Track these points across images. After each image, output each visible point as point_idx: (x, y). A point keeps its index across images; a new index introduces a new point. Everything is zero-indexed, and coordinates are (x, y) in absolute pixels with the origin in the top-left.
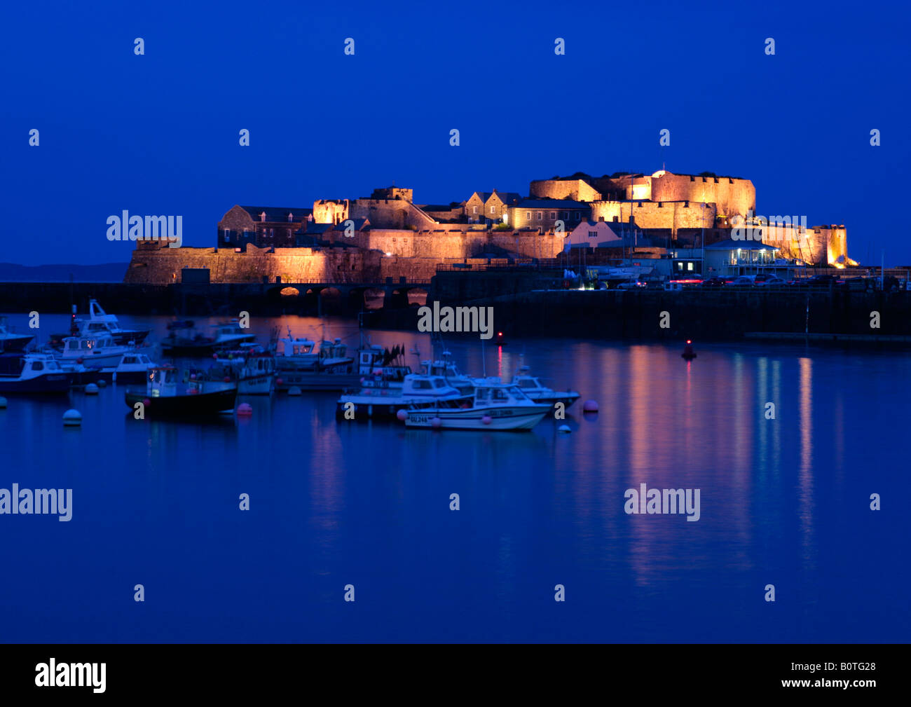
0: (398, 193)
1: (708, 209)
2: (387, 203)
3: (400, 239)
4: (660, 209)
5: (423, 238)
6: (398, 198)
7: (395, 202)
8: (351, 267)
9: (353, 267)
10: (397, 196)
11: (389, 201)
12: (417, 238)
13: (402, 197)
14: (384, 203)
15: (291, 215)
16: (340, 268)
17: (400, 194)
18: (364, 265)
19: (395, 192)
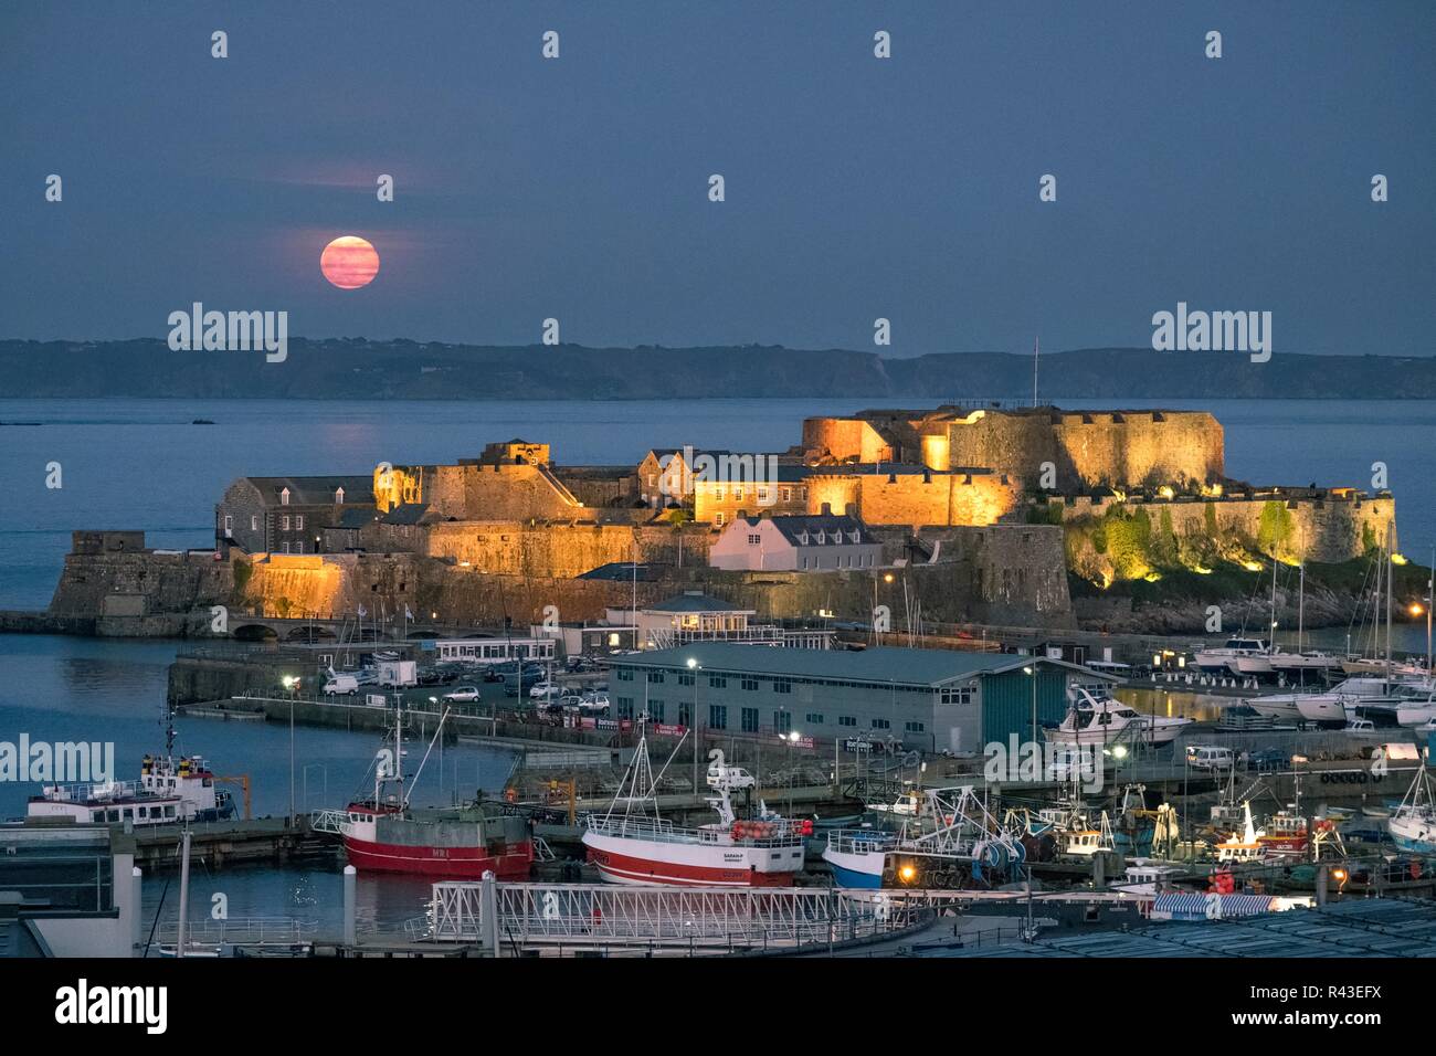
0: (520, 453)
1: (1005, 487)
2: (497, 470)
3: (494, 537)
4: (926, 485)
5: (537, 535)
6: (519, 460)
7: (514, 468)
8: (397, 586)
9: (402, 586)
10: (519, 457)
11: (501, 467)
12: (527, 534)
13: (530, 459)
14: (493, 471)
15: (340, 491)
16: (378, 588)
17: (523, 454)
18: (420, 582)
19: (514, 450)
